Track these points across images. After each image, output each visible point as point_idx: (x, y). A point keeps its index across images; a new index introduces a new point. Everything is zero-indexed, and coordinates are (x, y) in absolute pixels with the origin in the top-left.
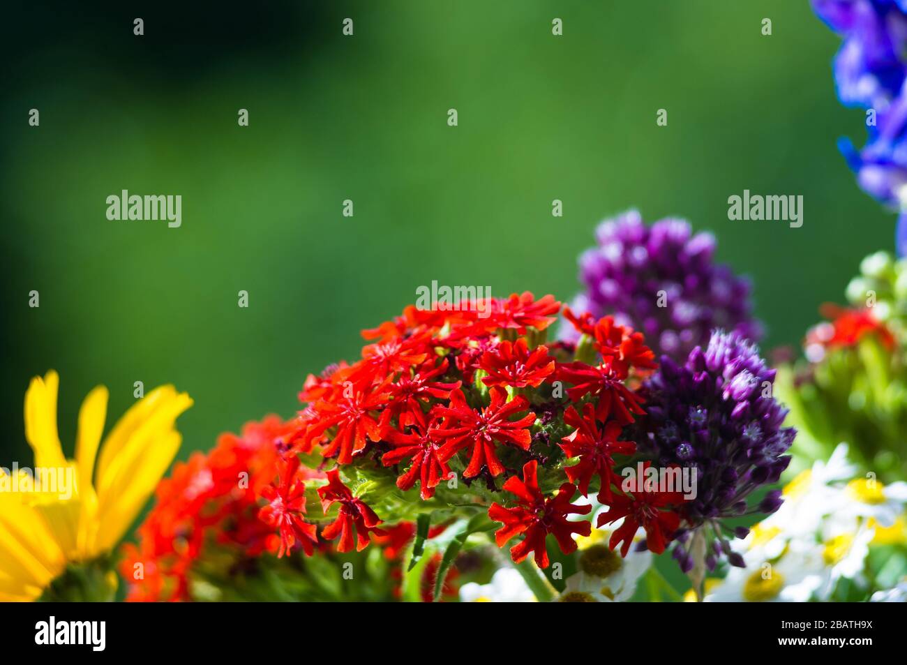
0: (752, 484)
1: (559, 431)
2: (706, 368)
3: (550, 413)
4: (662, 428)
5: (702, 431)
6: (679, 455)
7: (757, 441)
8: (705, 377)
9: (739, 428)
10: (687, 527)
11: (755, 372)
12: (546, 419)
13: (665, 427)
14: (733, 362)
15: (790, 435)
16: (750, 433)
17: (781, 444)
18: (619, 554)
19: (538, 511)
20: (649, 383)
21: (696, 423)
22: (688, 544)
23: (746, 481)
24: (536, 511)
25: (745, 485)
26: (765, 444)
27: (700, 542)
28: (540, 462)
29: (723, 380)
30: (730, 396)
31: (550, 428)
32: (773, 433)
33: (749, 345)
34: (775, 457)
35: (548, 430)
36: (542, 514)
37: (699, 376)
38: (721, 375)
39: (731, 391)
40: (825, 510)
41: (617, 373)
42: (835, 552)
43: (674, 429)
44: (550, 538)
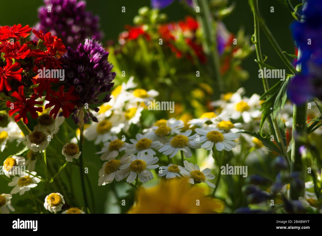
0: (100, 93)
1: (31, 74)
2: (84, 52)
3: (28, 68)
4: (68, 73)
5: (82, 74)
6: (74, 83)
7: (102, 78)
8: (84, 55)
9: (96, 73)
10: (77, 108)
11: (101, 52)
12: (27, 70)
13: (69, 73)
14: (94, 49)
15: (114, 75)
16: (99, 75)
17: (110, 78)
18: (53, 117)
19: (24, 104)
20: (63, 57)
21: (80, 71)
22: (77, 114)
23: (98, 91)
24: (23, 104)
25: (98, 93)
26: (105, 78)
27: (82, 113)
28: (25, 86)
29: (90, 55)
30: (92, 61)
31: (28, 73)
32: (108, 74)
33: (99, 43)
34: (108, 83)
35: (28, 74)
36: (25, 104)
37: (81, 54)
38: (89, 53)
39: (93, 60)
40: (126, 100)
41: (52, 53)
42: (129, 114)
43: (72, 73)
44: (28, 113)
